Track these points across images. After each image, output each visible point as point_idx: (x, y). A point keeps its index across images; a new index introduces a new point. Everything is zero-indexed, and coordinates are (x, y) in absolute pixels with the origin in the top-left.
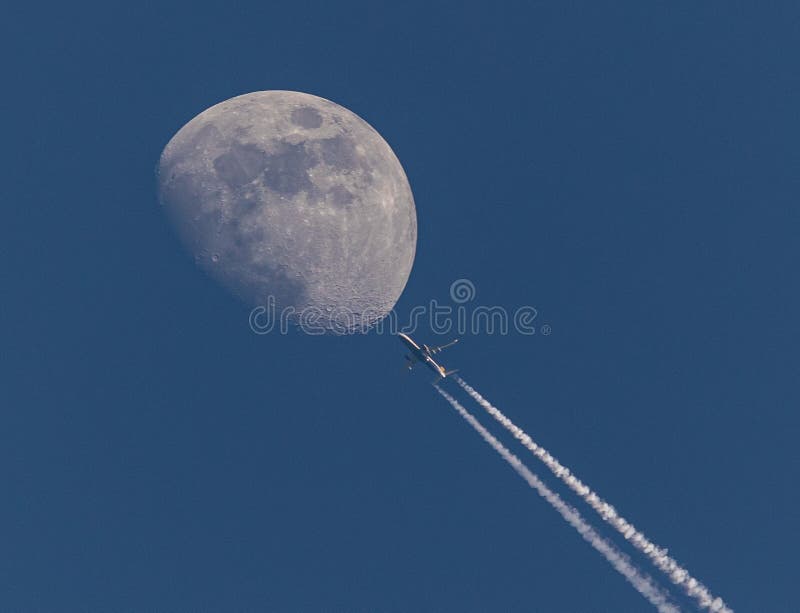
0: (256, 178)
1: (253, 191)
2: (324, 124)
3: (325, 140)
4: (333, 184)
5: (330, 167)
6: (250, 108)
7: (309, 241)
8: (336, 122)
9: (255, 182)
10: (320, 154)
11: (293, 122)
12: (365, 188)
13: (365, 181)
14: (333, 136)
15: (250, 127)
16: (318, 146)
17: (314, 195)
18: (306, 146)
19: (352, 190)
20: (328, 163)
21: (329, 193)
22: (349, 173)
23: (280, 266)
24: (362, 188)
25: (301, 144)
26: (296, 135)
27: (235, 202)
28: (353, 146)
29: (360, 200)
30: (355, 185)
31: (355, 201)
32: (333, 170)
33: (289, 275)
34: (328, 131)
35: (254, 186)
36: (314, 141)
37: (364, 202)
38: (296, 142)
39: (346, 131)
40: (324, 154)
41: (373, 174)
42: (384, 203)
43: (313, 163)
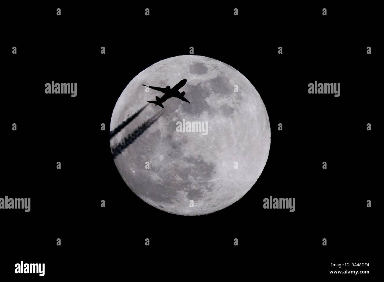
0: (177, 108)
1: (176, 116)
2: (209, 71)
3: (212, 80)
4: (221, 104)
5: (218, 95)
6: (165, 68)
7: (214, 139)
8: (215, 68)
9: (177, 111)
10: (211, 89)
11: (191, 72)
12: (239, 103)
13: (238, 99)
14: (216, 77)
15: (167, 80)
16: (208, 84)
17: (212, 112)
18: (202, 85)
19: (232, 106)
20: (216, 92)
21: (220, 110)
22: (229, 96)
23: (200, 156)
24: (237, 103)
25: (199, 84)
26: (195, 80)
27: (168, 124)
28: (228, 80)
29: (238, 110)
30: (233, 103)
31: (235, 112)
32: (220, 96)
33: (205, 160)
34: (212, 74)
35: (177, 113)
36: (205, 82)
37: (240, 111)
38: (195, 84)
39: (222, 73)
40: (213, 88)
41: (242, 95)
42: (251, 110)
43: (208, 95)
